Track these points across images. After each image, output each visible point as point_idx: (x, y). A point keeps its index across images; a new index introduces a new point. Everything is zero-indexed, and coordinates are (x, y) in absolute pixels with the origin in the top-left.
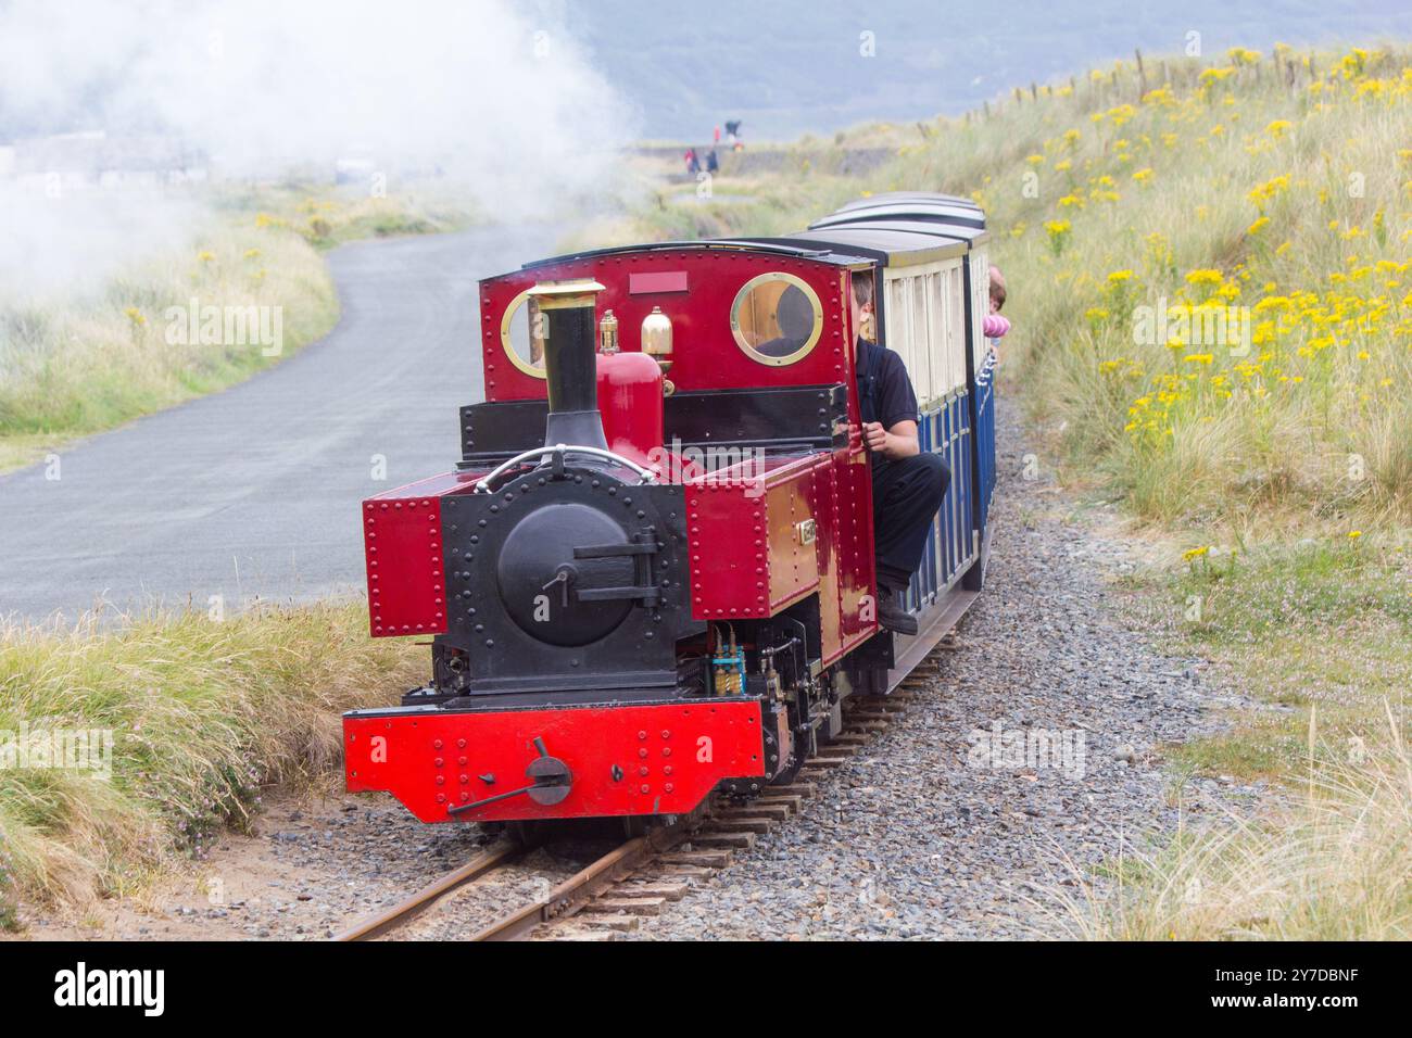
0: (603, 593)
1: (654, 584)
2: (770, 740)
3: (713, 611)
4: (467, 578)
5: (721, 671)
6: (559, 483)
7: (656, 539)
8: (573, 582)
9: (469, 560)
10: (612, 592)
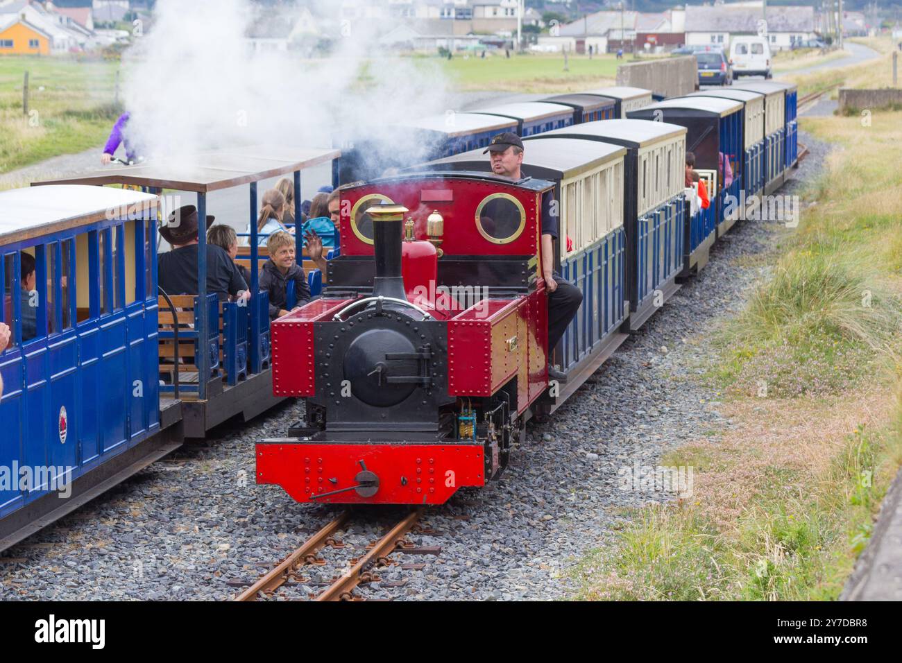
0: (401, 379)
1: (428, 375)
2: (488, 461)
3: (460, 391)
4: (326, 367)
5: (463, 424)
6: (379, 318)
7: (431, 351)
8: (384, 373)
9: (328, 357)
10: (405, 379)
